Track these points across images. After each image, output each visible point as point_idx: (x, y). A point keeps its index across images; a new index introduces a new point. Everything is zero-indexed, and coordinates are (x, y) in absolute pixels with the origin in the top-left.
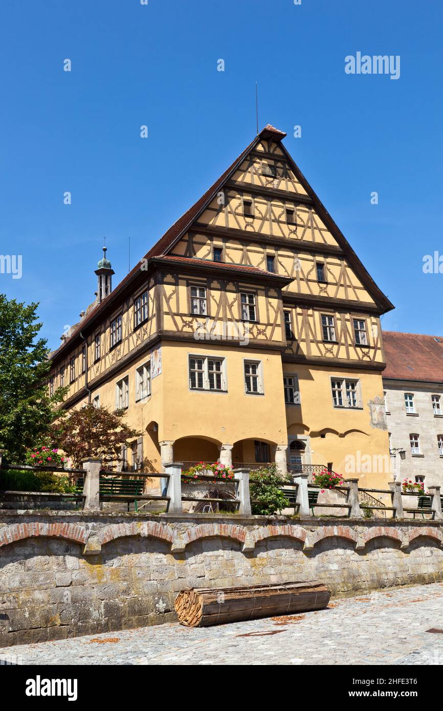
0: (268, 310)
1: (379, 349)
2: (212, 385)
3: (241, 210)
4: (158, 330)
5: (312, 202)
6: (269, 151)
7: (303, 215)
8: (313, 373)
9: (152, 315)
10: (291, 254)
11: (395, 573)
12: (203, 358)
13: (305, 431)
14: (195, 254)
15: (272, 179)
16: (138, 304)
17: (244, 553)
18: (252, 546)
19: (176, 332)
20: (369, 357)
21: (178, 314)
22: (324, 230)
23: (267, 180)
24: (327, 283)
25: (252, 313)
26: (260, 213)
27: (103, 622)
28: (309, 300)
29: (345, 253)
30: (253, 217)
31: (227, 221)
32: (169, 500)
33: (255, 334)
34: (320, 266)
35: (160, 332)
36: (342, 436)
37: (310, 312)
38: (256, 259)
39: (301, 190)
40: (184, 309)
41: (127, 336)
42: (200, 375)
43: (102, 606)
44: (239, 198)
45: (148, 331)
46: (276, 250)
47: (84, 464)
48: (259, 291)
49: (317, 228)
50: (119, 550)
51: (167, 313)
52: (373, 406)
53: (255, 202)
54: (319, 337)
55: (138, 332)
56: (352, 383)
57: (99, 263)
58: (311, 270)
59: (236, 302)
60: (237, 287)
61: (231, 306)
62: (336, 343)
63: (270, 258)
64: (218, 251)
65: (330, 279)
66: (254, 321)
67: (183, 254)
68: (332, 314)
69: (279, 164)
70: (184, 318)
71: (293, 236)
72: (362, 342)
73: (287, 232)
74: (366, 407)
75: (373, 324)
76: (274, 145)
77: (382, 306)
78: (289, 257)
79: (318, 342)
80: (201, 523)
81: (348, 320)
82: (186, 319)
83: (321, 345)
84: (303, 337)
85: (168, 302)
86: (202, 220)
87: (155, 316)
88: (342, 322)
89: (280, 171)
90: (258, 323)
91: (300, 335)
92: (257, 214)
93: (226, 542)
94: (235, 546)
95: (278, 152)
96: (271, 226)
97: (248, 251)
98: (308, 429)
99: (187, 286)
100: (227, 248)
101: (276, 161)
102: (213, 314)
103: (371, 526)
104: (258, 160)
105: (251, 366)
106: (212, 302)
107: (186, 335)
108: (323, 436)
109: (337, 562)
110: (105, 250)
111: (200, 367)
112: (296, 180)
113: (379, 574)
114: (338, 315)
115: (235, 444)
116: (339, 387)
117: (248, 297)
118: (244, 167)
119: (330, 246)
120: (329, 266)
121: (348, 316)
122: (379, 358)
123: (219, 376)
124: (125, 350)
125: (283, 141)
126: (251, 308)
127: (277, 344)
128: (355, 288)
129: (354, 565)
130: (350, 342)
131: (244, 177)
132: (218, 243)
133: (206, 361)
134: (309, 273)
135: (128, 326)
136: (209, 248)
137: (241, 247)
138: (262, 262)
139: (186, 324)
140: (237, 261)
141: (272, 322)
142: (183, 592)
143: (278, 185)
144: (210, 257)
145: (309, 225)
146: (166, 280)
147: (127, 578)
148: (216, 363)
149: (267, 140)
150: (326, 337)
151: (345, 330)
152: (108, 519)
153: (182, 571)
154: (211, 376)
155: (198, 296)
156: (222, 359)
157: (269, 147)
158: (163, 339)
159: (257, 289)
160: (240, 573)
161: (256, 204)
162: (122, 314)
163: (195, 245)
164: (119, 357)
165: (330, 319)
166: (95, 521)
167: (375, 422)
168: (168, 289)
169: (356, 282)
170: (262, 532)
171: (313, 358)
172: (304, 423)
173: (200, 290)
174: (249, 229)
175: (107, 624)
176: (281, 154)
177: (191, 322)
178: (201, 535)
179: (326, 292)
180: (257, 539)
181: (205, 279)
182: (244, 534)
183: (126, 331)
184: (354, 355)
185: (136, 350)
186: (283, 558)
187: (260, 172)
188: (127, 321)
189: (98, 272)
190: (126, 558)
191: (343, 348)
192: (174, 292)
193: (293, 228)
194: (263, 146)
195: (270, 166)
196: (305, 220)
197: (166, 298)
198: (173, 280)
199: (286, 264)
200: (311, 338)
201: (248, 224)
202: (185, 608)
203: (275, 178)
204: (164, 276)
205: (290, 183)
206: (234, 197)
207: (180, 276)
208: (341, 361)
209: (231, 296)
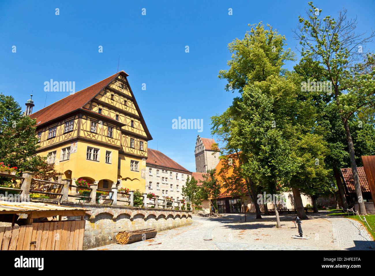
0: (116, 134)
1: (146, 152)
2: (94, 159)
3: (110, 97)
4: (78, 135)
5: (133, 100)
6: (122, 79)
7: (130, 103)
8: (126, 158)
9: (75, 129)
10: (124, 116)
11: (164, 226)
12: (92, 148)
13: (121, 178)
14: (92, 109)
15: (121, 89)
16: (67, 124)
17: (130, 219)
18: (133, 217)
19: (84, 137)
20: (143, 154)
21: (86, 131)
22: (135, 110)
23: (120, 89)
24: (134, 128)
25: (111, 134)
26: (116, 99)
27: (95, 244)
28: (127, 132)
29: (141, 119)
30: (114, 100)
31: (105, 100)
32: (113, 200)
33: (111, 142)
34: (132, 121)
35: (79, 136)
36: (132, 180)
37: (127, 136)
38: (112, 115)
39: (130, 95)
40: (88, 129)
41: (59, 135)
42: (90, 154)
43: (94, 238)
44: (110, 93)
45: (72, 135)
46: (119, 113)
47: (91, 186)
48: (114, 127)
49: (133, 108)
50: (99, 218)
51: (82, 130)
52: (142, 171)
53: (115, 95)
54: (129, 146)
55: (66, 135)
56: (137, 163)
57: (28, 101)
58: (129, 122)
59: (106, 130)
60: (107, 124)
61: (104, 131)
62: (134, 148)
63: (117, 116)
64: (100, 110)
65: (135, 126)
66: (111, 137)
67: (88, 109)
68: (134, 138)
69: (124, 84)
70: (88, 132)
71: (125, 110)
72: (141, 149)
73: (124, 108)
74: (140, 171)
75: (146, 143)
76: (124, 78)
77: (149, 138)
78: (123, 116)
79: (129, 147)
80: (121, 209)
81: (138, 141)
82: (88, 133)
83: (129, 149)
84: (124, 145)
85: (83, 125)
86: (97, 98)
87: (77, 130)
88: (137, 141)
89: (125, 87)
90: (112, 138)
91: (123, 144)
92: (115, 100)
93: (126, 215)
94: (128, 217)
95: (125, 80)
96: (119, 105)
97: (110, 112)
98: (121, 177)
99: (90, 121)
100: (103, 109)
101: (124, 83)
102: (98, 133)
103: (160, 211)
104: (118, 81)
105: (108, 153)
106: (98, 128)
107: (88, 139)
108: (126, 180)
109: (151, 223)
110: (32, 96)
111: (90, 151)
112: (129, 91)
113: (160, 226)
114: (135, 139)
115: (100, 181)
116: (133, 163)
117: (110, 128)
118: (113, 83)
119: (136, 115)
120: (135, 122)
121: (138, 140)
122: (146, 155)
123: (97, 155)
124: (56, 141)
125: (127, 77)
126: (111, 133)
127: (118, 146)
128: (142, 131)
129: (155, 224)
130: (138, 149)
131: (113, 86)
132: (101, 107)
133: (93, 149)
134: (129, 123)
135: (60, 131)
136: (97, 108)
137: (108, 110)
138: (114, 116)
139: (88, 135)
140: (106, 115)
141: (117, 138)
142: (120, 232)
143: (123, 91)
144: (97, 112)
145: (131, 107)
146: (83, 117)
147: (101, 228)
148: (96, 150)
149: (122, 75)
150: (131, 146)
151: (137, 144)
152: (98, 207)
153: (115, 226)
154: (94, 155)
155: (94, 125)
156: (99, 149)
157: (122, 78)
158: (79, 139)
159: (114, 126)
160: (129, 226)
161: (115, 96)
162: (57, 126)
163: (93, 106)
164: (53, 143)
165: (133, 140)
166: (94, 207)
167: (142, 176)
168: (84, 121)
169: (143, 129)
170: (135, 212)
171: (126, 153)
172: (121, 175)
173: (95, 123)
174: (112, 104)
175: (96, 245)
176: (126, 81)
177: (90, 134)
178: (121, 213)
179: (133, 131)
180: (134, 215)
181: (97, 120)
182: (131, 213)
183: (58, 133)
184: (139, 153)
185: (64, 142)
186: (139, 221)
187: (118, 85)
188: (60, 129)
189: (26, 104)
190: (101, 220)
191: (136, 150)
192: (85, 122)
193: (126, 107)
194: (120, 77)
195: (121, 84)
196: (130, 105)
197: (82, 124)
198: (86, 118)
199: (122, 119)
200: (127, 146)
201: (112, 103)
202: (121, 238)
203: (122, 89)
204: (82, 116)
205: (127, 92)
206: (108, 92)
207: (88, 117)
208: (135, 155)
209: (105, 127)
